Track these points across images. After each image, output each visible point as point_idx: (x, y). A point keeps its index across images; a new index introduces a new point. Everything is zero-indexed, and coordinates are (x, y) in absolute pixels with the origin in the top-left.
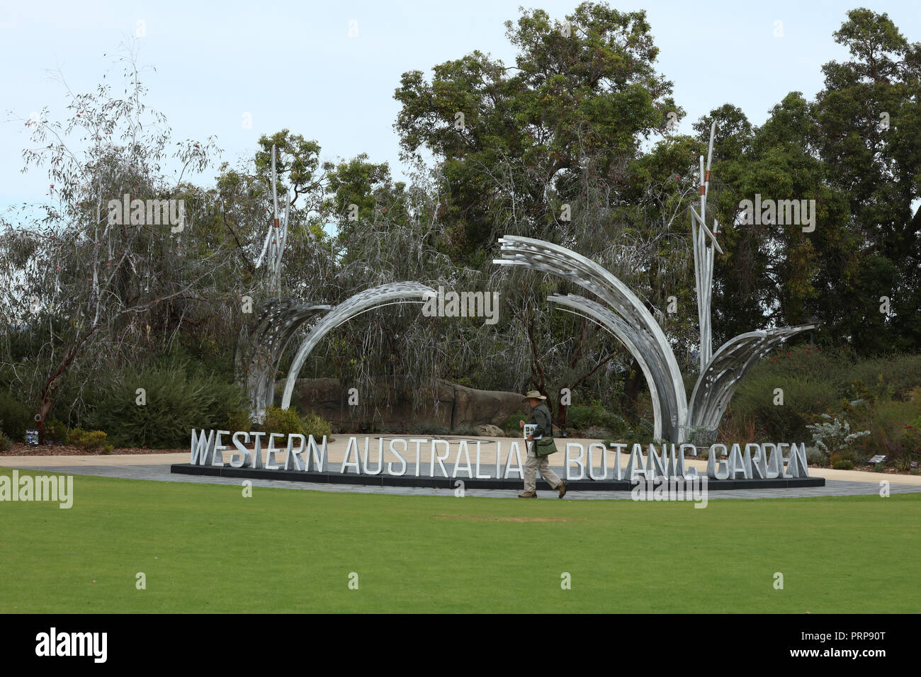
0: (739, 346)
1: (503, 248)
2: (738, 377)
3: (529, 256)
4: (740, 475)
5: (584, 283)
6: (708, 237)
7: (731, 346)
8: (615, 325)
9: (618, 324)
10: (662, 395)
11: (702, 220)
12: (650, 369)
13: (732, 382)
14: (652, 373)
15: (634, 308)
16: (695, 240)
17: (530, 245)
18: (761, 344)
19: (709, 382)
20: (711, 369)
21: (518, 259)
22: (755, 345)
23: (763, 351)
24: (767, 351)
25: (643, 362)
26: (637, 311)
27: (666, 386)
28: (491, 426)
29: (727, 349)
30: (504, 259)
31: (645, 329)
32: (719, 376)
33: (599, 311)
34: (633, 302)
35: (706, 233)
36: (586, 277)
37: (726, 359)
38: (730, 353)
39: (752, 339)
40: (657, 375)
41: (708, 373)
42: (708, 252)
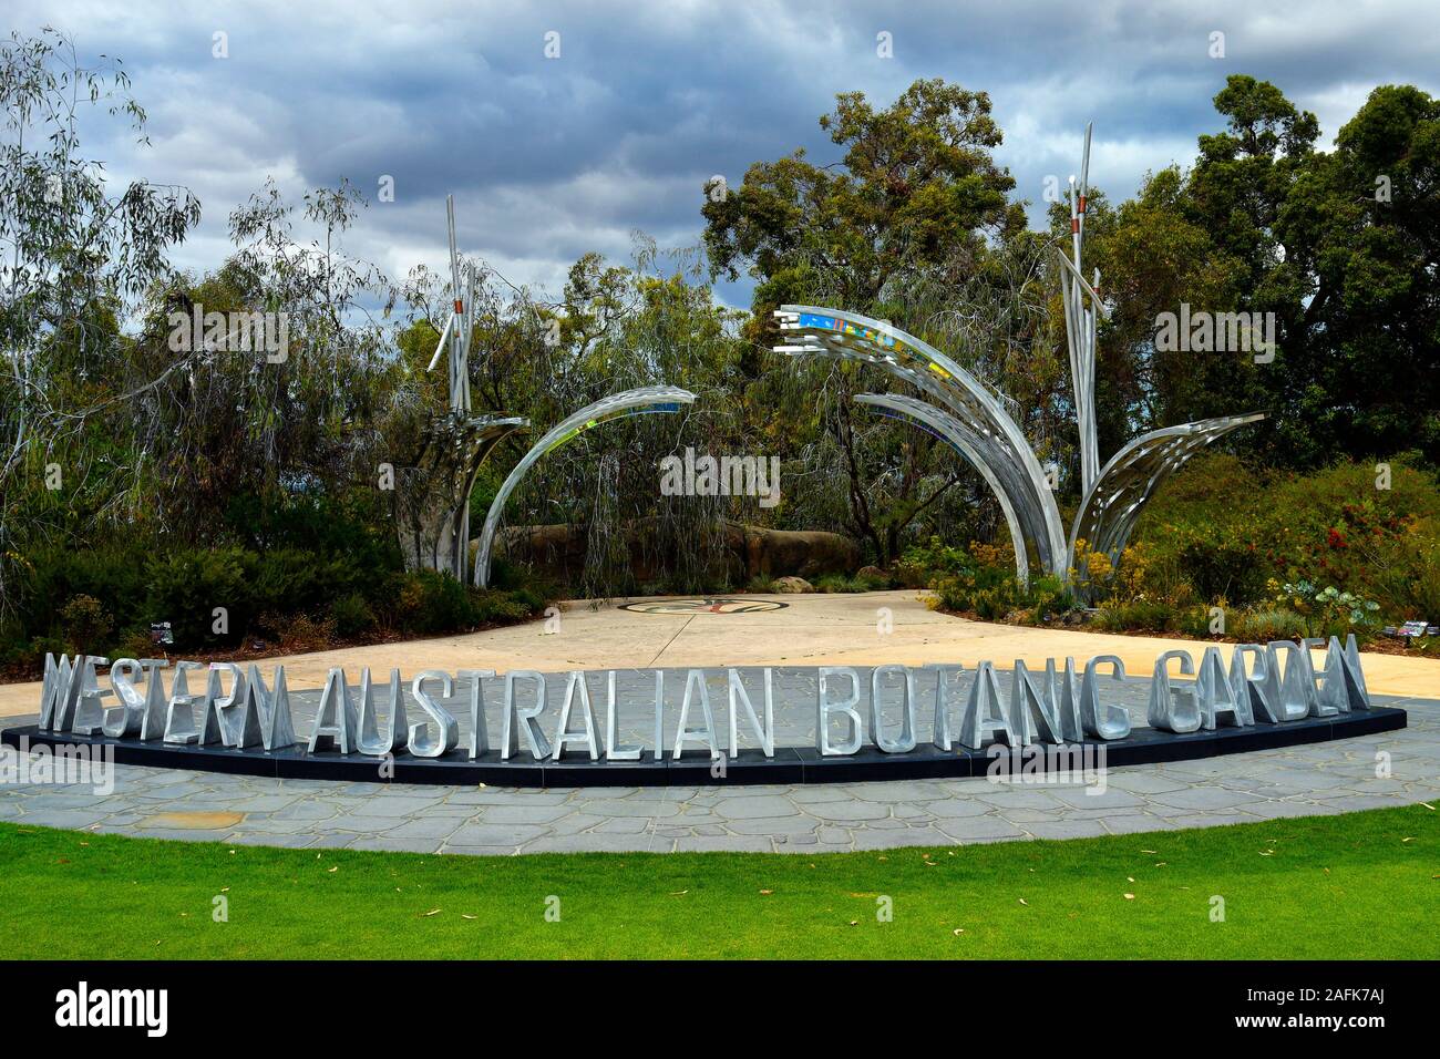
0: (1143, 452)
1: (784, 327)
2: (1142, 500)
3: (824, 336)
4: (1226, 719)
5: (906, 373)
6: (1085, 295)
7: (1131, 452)
8: (953, 432)
9: (958, 431)
10: (1027, 530)
11: (1077, 267)
12: (1007, 491)
13: (1133, 507)
14: (1010, 499)
15: (979, 404)
16: (1066, 300)
17: (822, 318)
18: (1176, 448)
19: (1097, 508)
20: (1099, 489)
21: (810, 343)
22: (1166, 451)
23: (1178, 459)
24: (1184, 458)
25: (997, 482)
26: (985, 408)
27: (1033, 519)
28: (794, 579)
29: (1126, 457)
30: (788, 344)
31: (997, 434)
32: (1113, 499)
33: (929, 413)
34: (977, 396)
35: (1083, 289)
36: (909, 362)
37: (1123, 473)
38: (1130, 463)
39: (1163, 440)
40: (1019, 502)
41: (1096, 495)
42: (1088, 316)
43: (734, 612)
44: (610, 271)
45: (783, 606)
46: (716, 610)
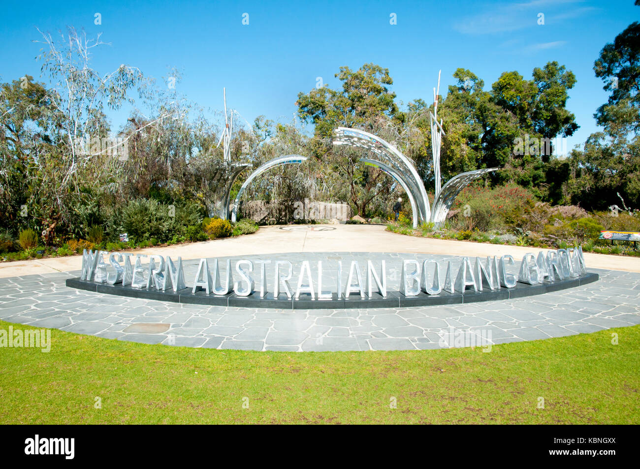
11: (435, 118)
21: (345, 141)
22: (464, 180)
30: (339, 141)
32: (446, 195)
35: (437, 125)
39: (465, 176)
42: (438, 135)
43: (320, 230)
44: (267, 121)
45: (335, 229)
46: (312, 230)
